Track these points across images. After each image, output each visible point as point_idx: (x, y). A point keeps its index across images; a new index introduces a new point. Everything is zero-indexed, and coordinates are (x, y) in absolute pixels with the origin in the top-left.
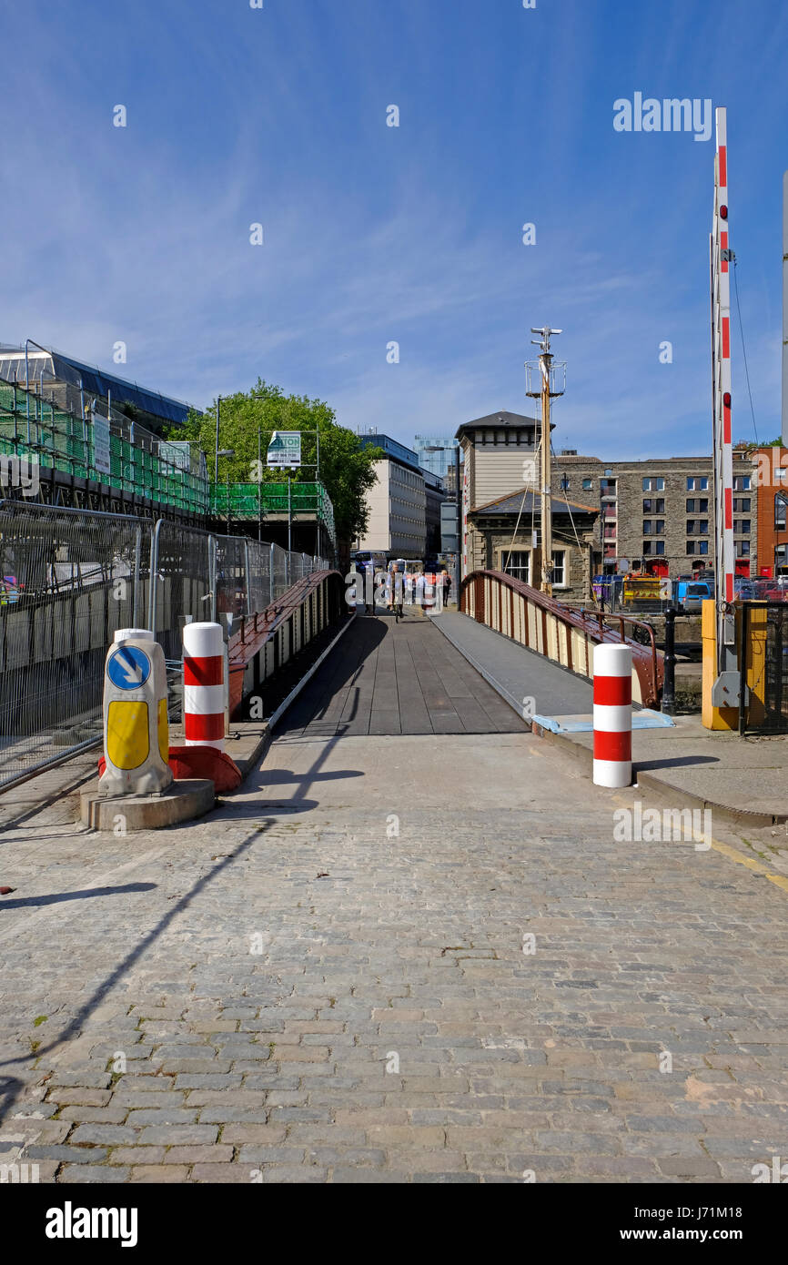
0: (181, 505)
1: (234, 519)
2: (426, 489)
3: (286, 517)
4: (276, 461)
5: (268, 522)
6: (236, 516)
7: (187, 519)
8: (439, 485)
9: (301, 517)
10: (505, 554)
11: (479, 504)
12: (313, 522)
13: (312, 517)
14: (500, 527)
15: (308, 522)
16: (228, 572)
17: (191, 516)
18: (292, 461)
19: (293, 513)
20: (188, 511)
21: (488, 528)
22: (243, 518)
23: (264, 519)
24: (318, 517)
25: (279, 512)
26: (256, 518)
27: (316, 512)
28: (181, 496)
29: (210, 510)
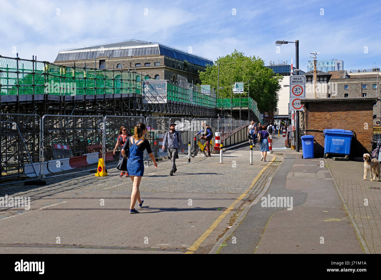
0: (209, 106)
1: (224, 109)
3: (239, 108)
4: (236, 92)
5: (234, 110)
6: (224, 108)
7: (210, 110)
9: (243, 108)
12: (247, 110)
13: (247, 108)
15: (246, 110)
16: (222, 125)
17: (211, 109)
18: (241, 92)
19: (241, 107)
20: (210, 108)
22: (226, 109)
23: (233, 109)
24: (249, 108)
25: (237, 107)
26: (230, 109)
27: (248, 107)
28: (209, 104)
29: (216, 106)
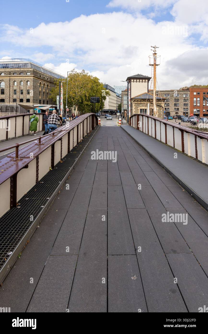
2: (117, 97)
8: (119, 96)
10: (141, 110)
11: (132, 97)
14: (139, 102)
21: (136, 102)
